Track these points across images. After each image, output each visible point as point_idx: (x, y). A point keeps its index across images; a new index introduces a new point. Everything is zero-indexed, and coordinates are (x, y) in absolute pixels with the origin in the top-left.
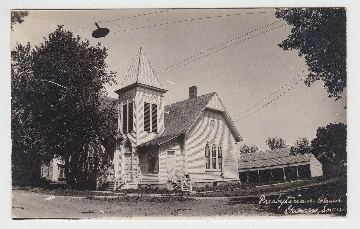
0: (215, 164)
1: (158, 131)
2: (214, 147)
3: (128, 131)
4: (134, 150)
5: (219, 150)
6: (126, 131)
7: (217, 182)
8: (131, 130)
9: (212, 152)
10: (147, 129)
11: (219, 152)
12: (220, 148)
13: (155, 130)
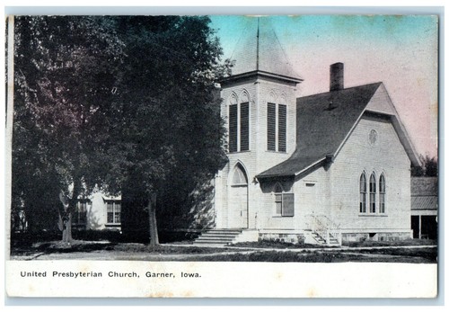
0: (374, 204)
1: (287, 149)
2: (373, 176)
3: (239, 149)
4: (251, 177)
5: (380, 180)
6: (236, 150)
7: (374, 234)
8: (245, 147)
9: (371, 184)
10: (271, 147)
11: (380, 184)
12: (382, 178)
13: (282, 149)
